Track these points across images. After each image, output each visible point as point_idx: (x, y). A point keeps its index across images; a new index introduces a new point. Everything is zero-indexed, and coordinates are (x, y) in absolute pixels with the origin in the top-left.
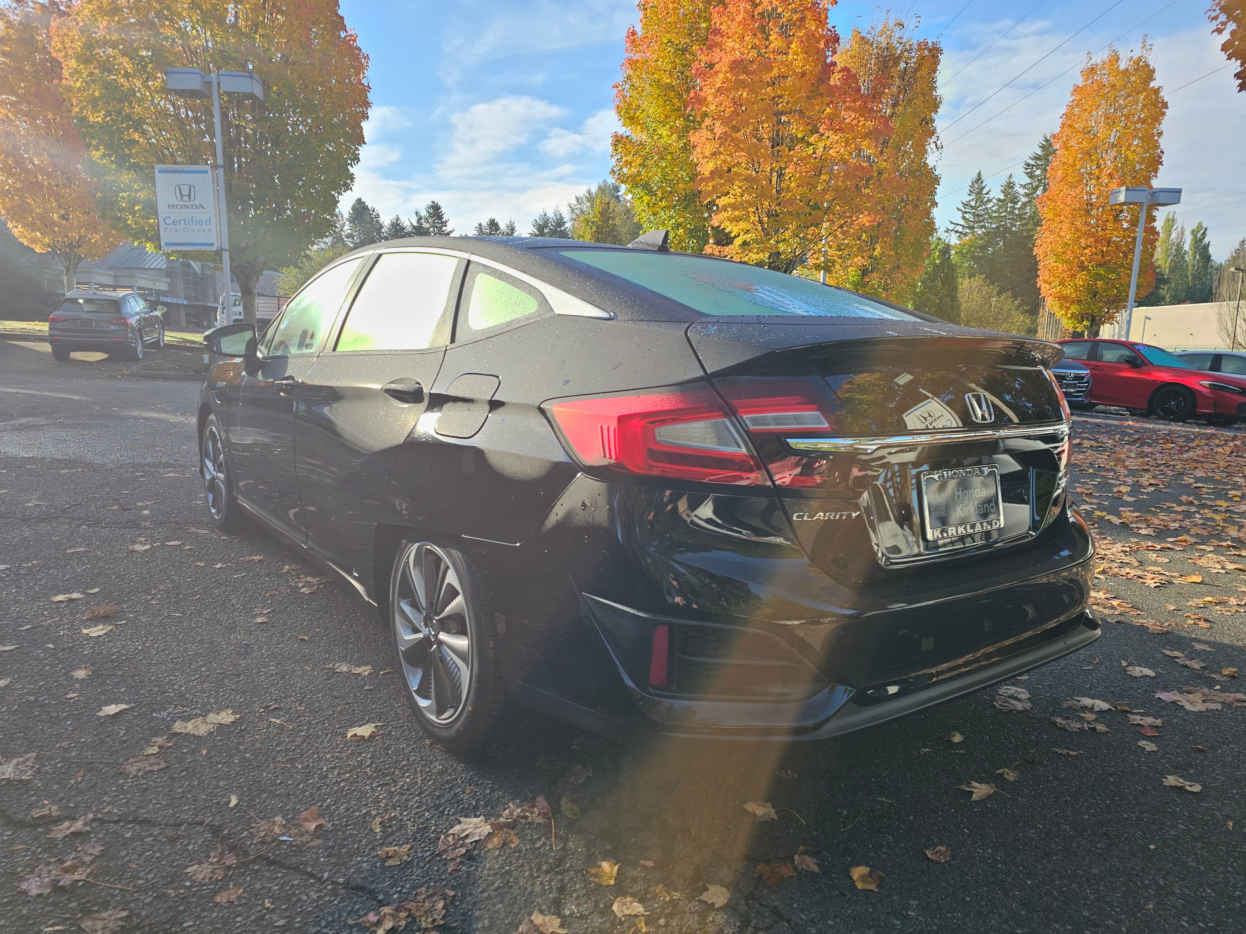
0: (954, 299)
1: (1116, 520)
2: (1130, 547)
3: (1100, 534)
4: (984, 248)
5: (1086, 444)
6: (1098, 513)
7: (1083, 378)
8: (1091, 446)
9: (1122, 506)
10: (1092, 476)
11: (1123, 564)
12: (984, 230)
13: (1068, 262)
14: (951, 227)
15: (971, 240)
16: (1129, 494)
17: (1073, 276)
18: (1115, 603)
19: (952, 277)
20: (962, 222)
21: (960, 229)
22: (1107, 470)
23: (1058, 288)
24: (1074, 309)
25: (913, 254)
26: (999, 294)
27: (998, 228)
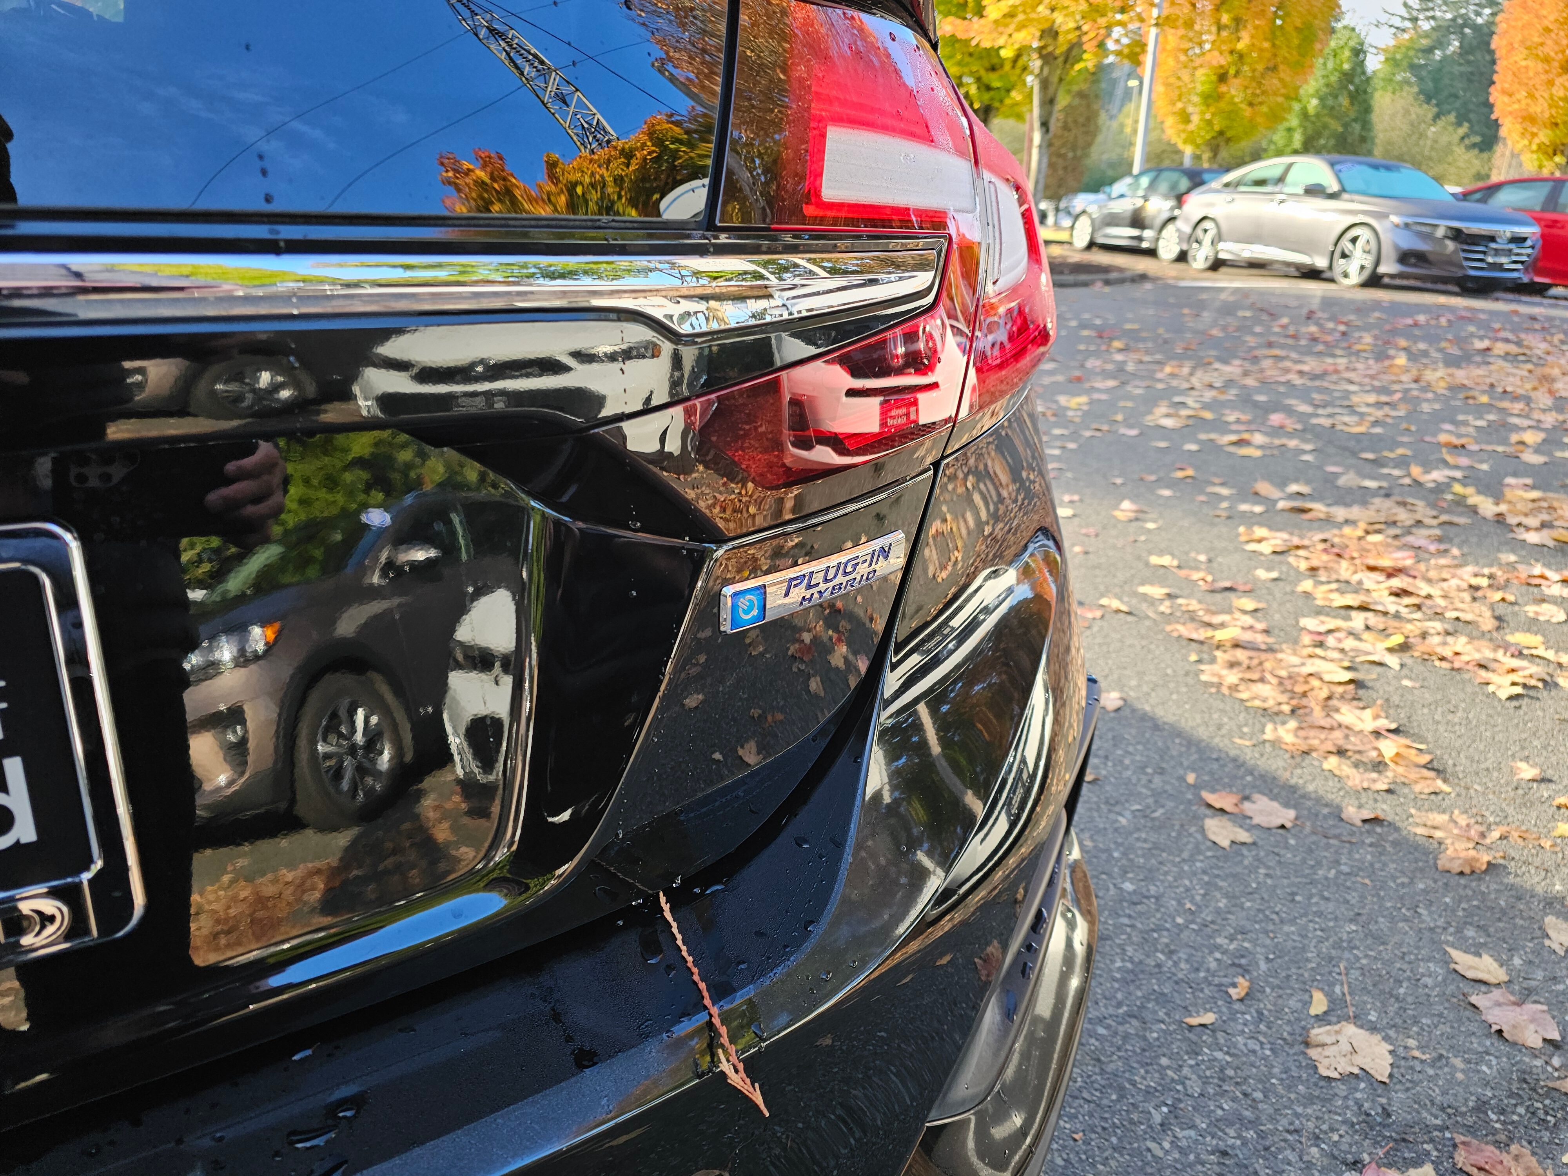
0: (1366, 125)
1: (1488, 507)
2: (1491, 577)
3: (1440, 540)
4: (1430, 50)
5: (1500, 348)
6: (1458, 488)
7: (1524, 239)
8: (1507, 354)
9: (1515, 475)
10: (1480, 410)
11: (1459, 627)
12: (1432, 23)
13: (1547, 60)
14: (1384, 18)
15: (1411, 39)
16: (1538, 450)
17: (1551, 83)
18: (1389, 747)
19: (1365, 92)
20: (1404, 12)
21: (1398, 22)
22: (1516, 398)
23: (1524, 102)
24: (1545, 136)
25: (1299, 46)
26: (1437, 117)
27: (1454, 20)
